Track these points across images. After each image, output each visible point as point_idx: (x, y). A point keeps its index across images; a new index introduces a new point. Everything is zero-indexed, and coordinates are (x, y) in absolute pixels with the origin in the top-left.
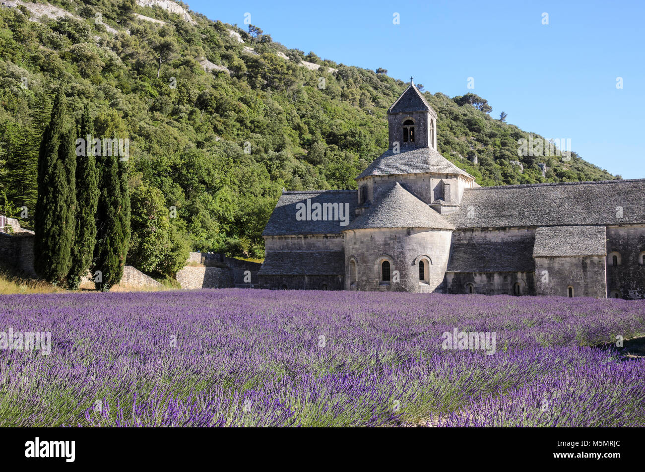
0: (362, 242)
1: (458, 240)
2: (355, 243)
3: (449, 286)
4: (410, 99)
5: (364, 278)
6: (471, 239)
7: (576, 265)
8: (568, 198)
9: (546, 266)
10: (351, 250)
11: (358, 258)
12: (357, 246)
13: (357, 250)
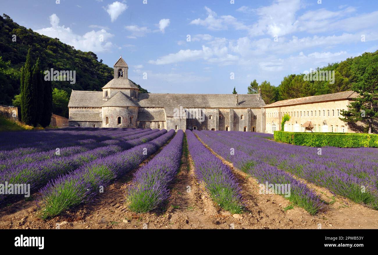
0: (111, 111)
1: (139, 110)
2: (108, 111)
3: (138, 125)
4: (121, 62)
5: (112, 123)
6: (143, 110)
7: (178, 119)
8: (171, 98)
9: (170, 119)
10: (106, 113)
11: (110, 116)
12: (109, 112)
13: (109, 113)
